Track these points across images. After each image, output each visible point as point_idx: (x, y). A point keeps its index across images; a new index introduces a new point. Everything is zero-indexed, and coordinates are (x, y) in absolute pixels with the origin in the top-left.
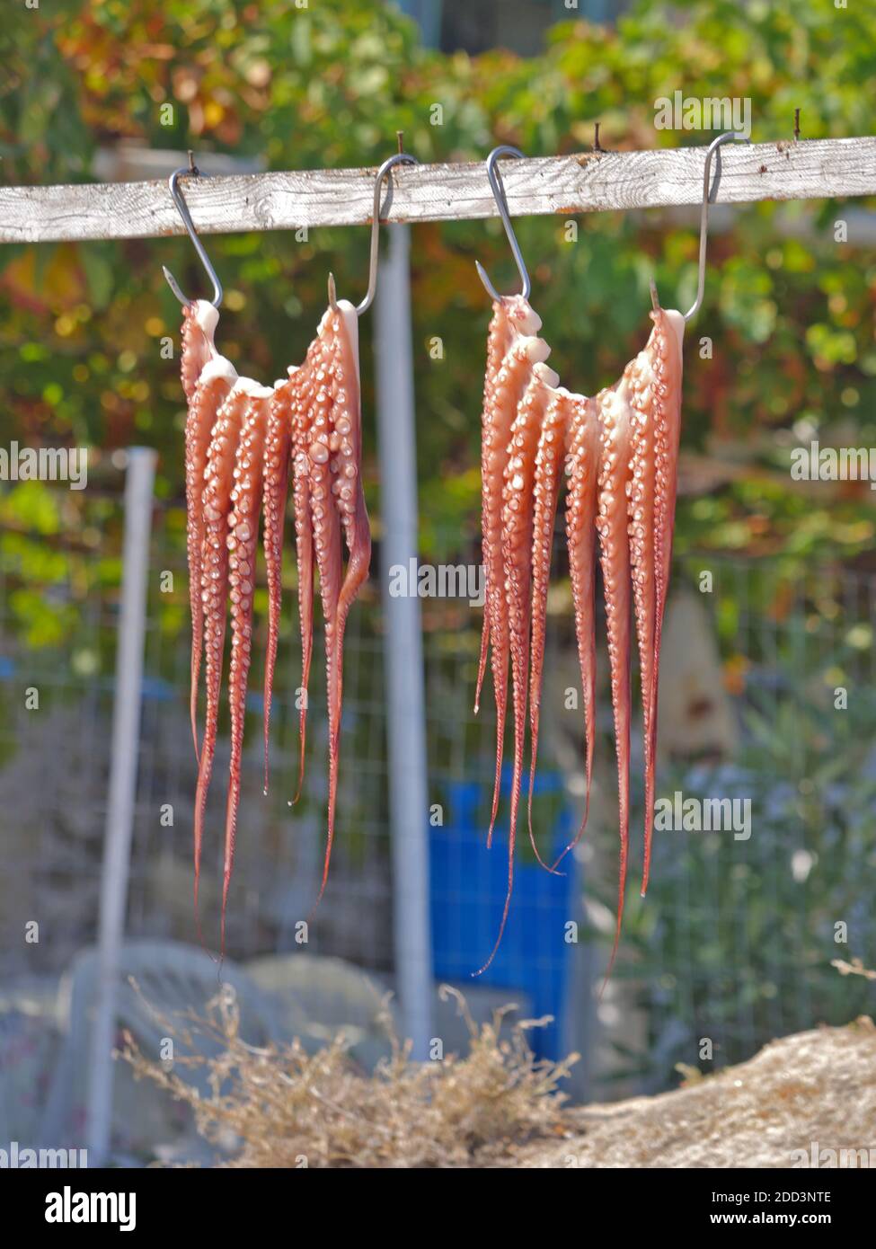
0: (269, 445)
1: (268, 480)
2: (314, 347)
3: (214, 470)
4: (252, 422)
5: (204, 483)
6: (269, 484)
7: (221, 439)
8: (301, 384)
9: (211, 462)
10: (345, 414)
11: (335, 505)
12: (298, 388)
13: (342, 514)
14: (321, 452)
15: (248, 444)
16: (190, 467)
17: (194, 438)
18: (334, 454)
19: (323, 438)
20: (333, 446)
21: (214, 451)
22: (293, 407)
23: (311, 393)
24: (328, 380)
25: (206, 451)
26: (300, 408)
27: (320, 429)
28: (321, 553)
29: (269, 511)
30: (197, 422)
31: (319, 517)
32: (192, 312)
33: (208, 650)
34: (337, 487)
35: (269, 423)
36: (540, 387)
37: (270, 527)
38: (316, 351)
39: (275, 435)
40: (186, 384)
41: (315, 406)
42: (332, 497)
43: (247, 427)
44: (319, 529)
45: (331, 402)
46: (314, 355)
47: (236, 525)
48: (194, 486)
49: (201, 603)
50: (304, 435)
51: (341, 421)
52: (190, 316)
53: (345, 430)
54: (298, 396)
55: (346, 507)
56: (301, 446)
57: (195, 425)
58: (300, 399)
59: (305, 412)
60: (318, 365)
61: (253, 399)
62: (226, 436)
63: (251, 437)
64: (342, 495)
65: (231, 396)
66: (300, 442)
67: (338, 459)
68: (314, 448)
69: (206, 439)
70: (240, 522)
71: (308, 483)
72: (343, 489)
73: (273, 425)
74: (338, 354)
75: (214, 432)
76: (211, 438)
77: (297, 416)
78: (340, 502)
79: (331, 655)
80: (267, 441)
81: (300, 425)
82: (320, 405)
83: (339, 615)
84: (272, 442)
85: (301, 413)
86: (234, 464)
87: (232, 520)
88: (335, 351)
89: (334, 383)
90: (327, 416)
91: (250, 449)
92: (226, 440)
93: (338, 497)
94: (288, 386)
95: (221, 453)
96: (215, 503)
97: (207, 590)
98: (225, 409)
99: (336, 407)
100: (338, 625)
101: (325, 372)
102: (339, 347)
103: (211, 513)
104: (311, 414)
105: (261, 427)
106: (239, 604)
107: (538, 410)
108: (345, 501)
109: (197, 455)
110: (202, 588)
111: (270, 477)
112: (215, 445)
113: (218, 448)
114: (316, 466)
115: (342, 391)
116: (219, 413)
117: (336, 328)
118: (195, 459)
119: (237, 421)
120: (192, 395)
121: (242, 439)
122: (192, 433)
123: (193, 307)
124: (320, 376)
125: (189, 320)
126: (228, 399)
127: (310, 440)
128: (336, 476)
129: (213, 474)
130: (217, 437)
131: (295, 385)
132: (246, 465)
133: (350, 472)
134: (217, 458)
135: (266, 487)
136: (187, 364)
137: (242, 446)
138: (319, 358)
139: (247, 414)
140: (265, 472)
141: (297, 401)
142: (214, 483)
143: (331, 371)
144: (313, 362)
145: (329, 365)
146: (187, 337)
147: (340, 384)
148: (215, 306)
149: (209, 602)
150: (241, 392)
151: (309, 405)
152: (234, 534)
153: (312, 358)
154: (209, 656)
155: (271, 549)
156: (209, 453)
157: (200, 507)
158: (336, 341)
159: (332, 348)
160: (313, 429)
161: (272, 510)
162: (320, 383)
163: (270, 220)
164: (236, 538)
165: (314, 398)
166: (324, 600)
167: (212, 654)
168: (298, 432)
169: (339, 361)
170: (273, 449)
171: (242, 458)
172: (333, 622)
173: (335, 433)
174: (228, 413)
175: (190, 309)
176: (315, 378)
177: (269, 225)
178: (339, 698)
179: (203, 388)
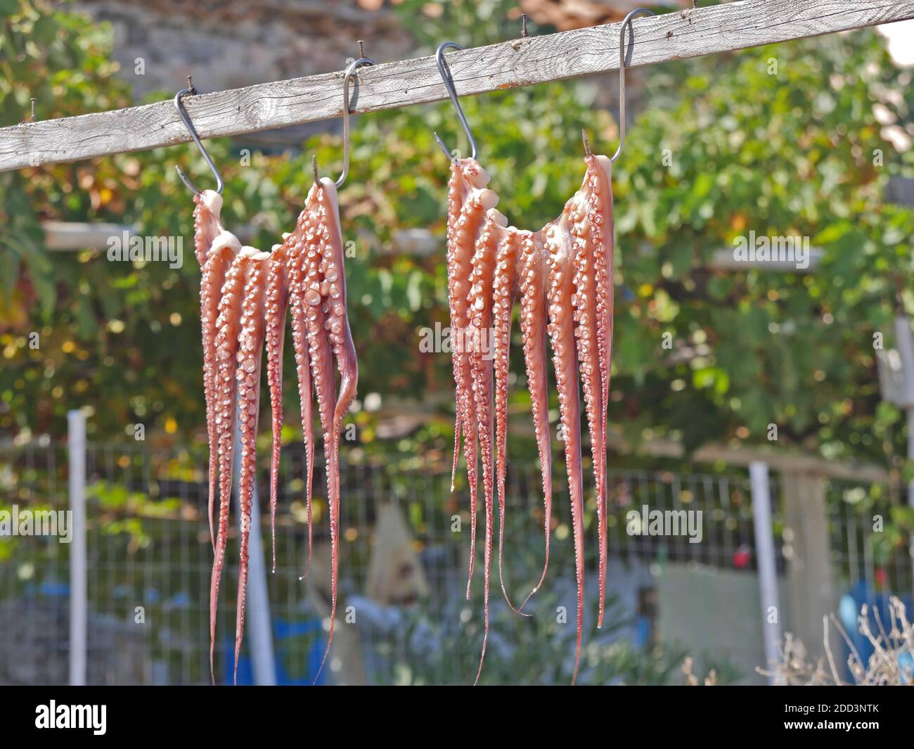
0: (269, 296)
1: (269, 324)
2: (303, 216)
3: (224, 320)
4: (255, 279)
5: (216, 331)
6: (270, 326)
7: (230, 295)
8: (293, 246)
9: (221, 314)
10: (332, 265)
11: (328, 338)
12: (292, 249)
13: (333, 345)
14: (314, 297)
15: (251, 296)
16: (204, 320)
17: (207, 296)
18: (325, 298)
19: (315, 285)
20: (324, 292)
21: (224, 305)
22: (288, 264)
23: (303, 252)
24: (316, 240)
25: (217, 305)
26: (294, 264)
27: (312, 279)
28: (318, 377)
29: (271, 347)
30: (210, 283)
31: (315, 348)
32: (201, 200)
33: (221, 462)
34: (328, 324)
35: (269, 279)
36: (493, 227)
37: (272, 360)
38: (305, 217)
39: (274, 288)
40: (199, 256)
41: (307, 261)
42: (325, 333)
43: (251, 283)
44: (315, 358)
45: (319, 257)
46: (304, 221)
47: (243, 361)
48: (209, 334)
49: (216, 425)
50: (298, 285)
51: (329, 271)
52: (199, 202)
53: (334, 278)
54: (292, 255)
55: (337, 339)
56: (297, 294)
57: (208, 285)
58: (294, 257)
59: (299, 267)
60: (307, 229)
61: (255, 261)
62: (232, 293)
63: (254, 291)
64: (333, 330)
65: (237, 260)
66: (296, 291)
67: (328, 301)
68: (308, 294)
69: (217, 296)
70: (246, 359)
71: (304, 323)
72: (334, 325)
73: (272, 280)
74: (324, 219)
75: (223, 290)
76: (222, 295)
77: (292, 271)
78: (331, 335)
79: (329, 457)
80: (268, 293)
81: (295, 278)
82: (311, 260)
83: (334, 424)
84: (271, 293)
85: (295, 268)
86: (240, 314)
87: (240, 357)
88: (320, 217)
89: (322, 242)
90: (317, 268)
91: (253, 300)
92: (233, 295)
93: (330, 331)
94: (282, 248)
95: (229, 306)
96: (225, 345)
97: (220, 414)
98: (232, 271)
99: (324, 261)
100: (334, 433)
101: (314, 234)
102: (324, 214)
103: (222, 353)
104: (304, 268)
105: (261, 282)
106: (246, 423)
107: (492, 245)
108: (336, 334)
109: (210, 309)
110: (216, 413)
111: (271, 320)
112: (225, 300)
113: (227, 302)
114: (311, 308)
115: (328, 247)
116: (227, 275)
117: (321, 199)
118: (209, 313)
119: (241, 280)
120: (204, 263)
121: (246, 293)
122: (206, 292)
123: (201, 195)
124: (310, 237)
125: (199, 206)
126: (234, 263)
127: (304, 289)
128: (327, 315)
129: (224, 323)
130: (226, 294)
131: (288, 247)
132: (250, 313)
133: (339, 311)
134: (227, 310)
135: (268, 329)
136: (199, 240)
137: (247, 299)
138: (307, 223)
139: (250, 274)
140: (267, 317)
141: (292, 259)
142: (224, 329)
143: (319, 233)
144: (303, 227)
145: (317, 228)
146: (198, 220)
147: (327, 242)
148: (219, 193)
149: (221, 424)
150: (245, 257)
151: (301, 262)
152: (242, 367)
153: (302, 224)
154: (222, 466)
155: (273, 378)
156: (220, 307)
157: (214, 350)
158: (322, 209)
159: (318, 214)
160: (307, 279)
161: (274, 347)
162: (310, 243)
163: (259, 121)
164: (244, 371)
165: (305, 255)
166: (322, 414)
167: (224, 465)
168: (293, 283)
169: (325, 224)
170: (272, 299)
171: (247, 308)
172: (330, 430)
173: (325, 281)
174: (234, 274)
175: (199, 197)
176: (306, 239)
177: (258, 126)
178: (338, 491)
179: (213, 257)
